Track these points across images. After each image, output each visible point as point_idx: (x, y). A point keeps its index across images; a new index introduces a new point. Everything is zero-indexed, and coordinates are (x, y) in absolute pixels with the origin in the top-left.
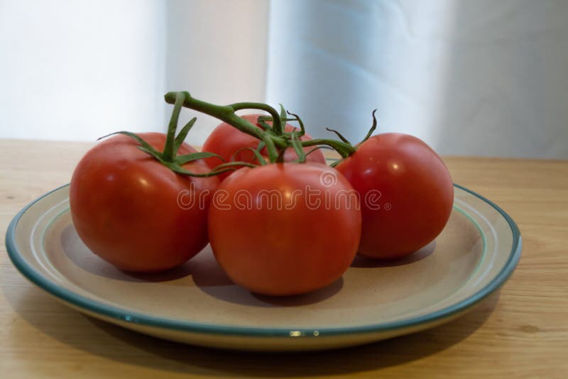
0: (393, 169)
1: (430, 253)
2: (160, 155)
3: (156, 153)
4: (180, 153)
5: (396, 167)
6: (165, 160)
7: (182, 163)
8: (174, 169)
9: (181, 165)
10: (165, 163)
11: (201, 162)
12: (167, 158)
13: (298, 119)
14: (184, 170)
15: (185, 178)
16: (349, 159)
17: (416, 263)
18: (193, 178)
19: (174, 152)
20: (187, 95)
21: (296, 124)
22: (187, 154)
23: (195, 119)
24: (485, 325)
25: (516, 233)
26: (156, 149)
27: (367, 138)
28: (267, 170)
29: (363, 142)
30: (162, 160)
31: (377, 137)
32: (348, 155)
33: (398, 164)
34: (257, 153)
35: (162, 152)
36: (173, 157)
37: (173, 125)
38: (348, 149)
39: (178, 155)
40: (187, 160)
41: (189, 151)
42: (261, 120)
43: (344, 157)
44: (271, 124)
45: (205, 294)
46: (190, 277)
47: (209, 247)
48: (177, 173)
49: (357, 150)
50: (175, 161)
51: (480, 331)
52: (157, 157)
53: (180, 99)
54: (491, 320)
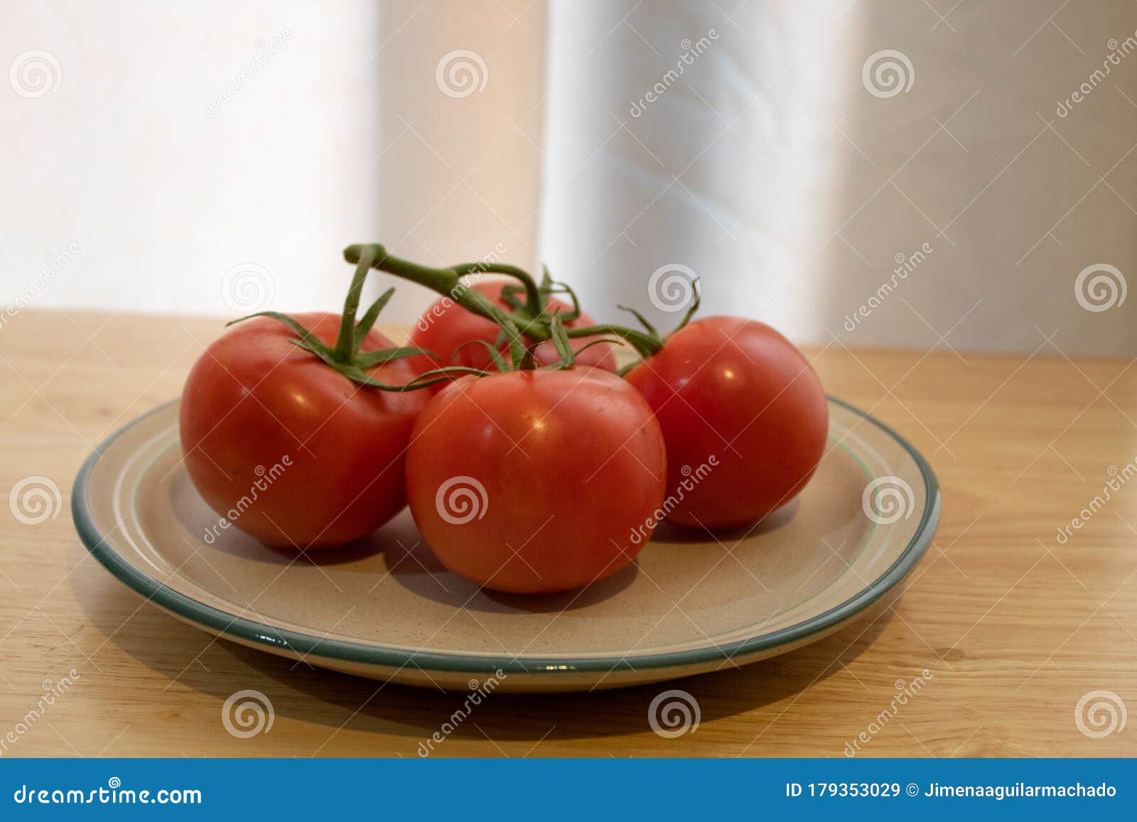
0: (724, 379)
1: (788, 518)
2: (330, 353)
3: (321, 348)
4: (366, 349)
5: (729, 374)
6: (337, 361)
7: (367, 365)
8: (354, 378)
9: (364, 369)
10: (338, 366)
11: (402, 365)
12: (342, 357)
13: (568, 290)
14: (369, 378)
15: (370, 393)
16: (652, 359)
17: (764, 538)
18: (384, 393)
19: (354, 347)
20: (379, 250)
21: (565, 299)
22: (377, 350)
23: (391, 292)
24: (872, 647)
25: (931, 485)
26: (323, 341)
27: (684, 324)
28: (507, 380)
29: (677, 330)
30: (331, 362)
31: (700, 324)
32: (650, 353)
33: (732, 370)
34: (493, 350)
35: (334, 347)
36: (353, 355)
37: (352, 302)
38: (651, 345)
39: (361, 351)
40: (377, 361)
41: (380, 346)
42: (507, 291)
43: (645, 356)
44: (523, 299)
45: (402, 588)
46: (379, 559)
47: (407, 511)
48: (357, 383)
49: (666, 345)
50: (357, 361)
51: (864, 657)
52: (324, 357)
53: (366, 255)
54: (885, 636)
